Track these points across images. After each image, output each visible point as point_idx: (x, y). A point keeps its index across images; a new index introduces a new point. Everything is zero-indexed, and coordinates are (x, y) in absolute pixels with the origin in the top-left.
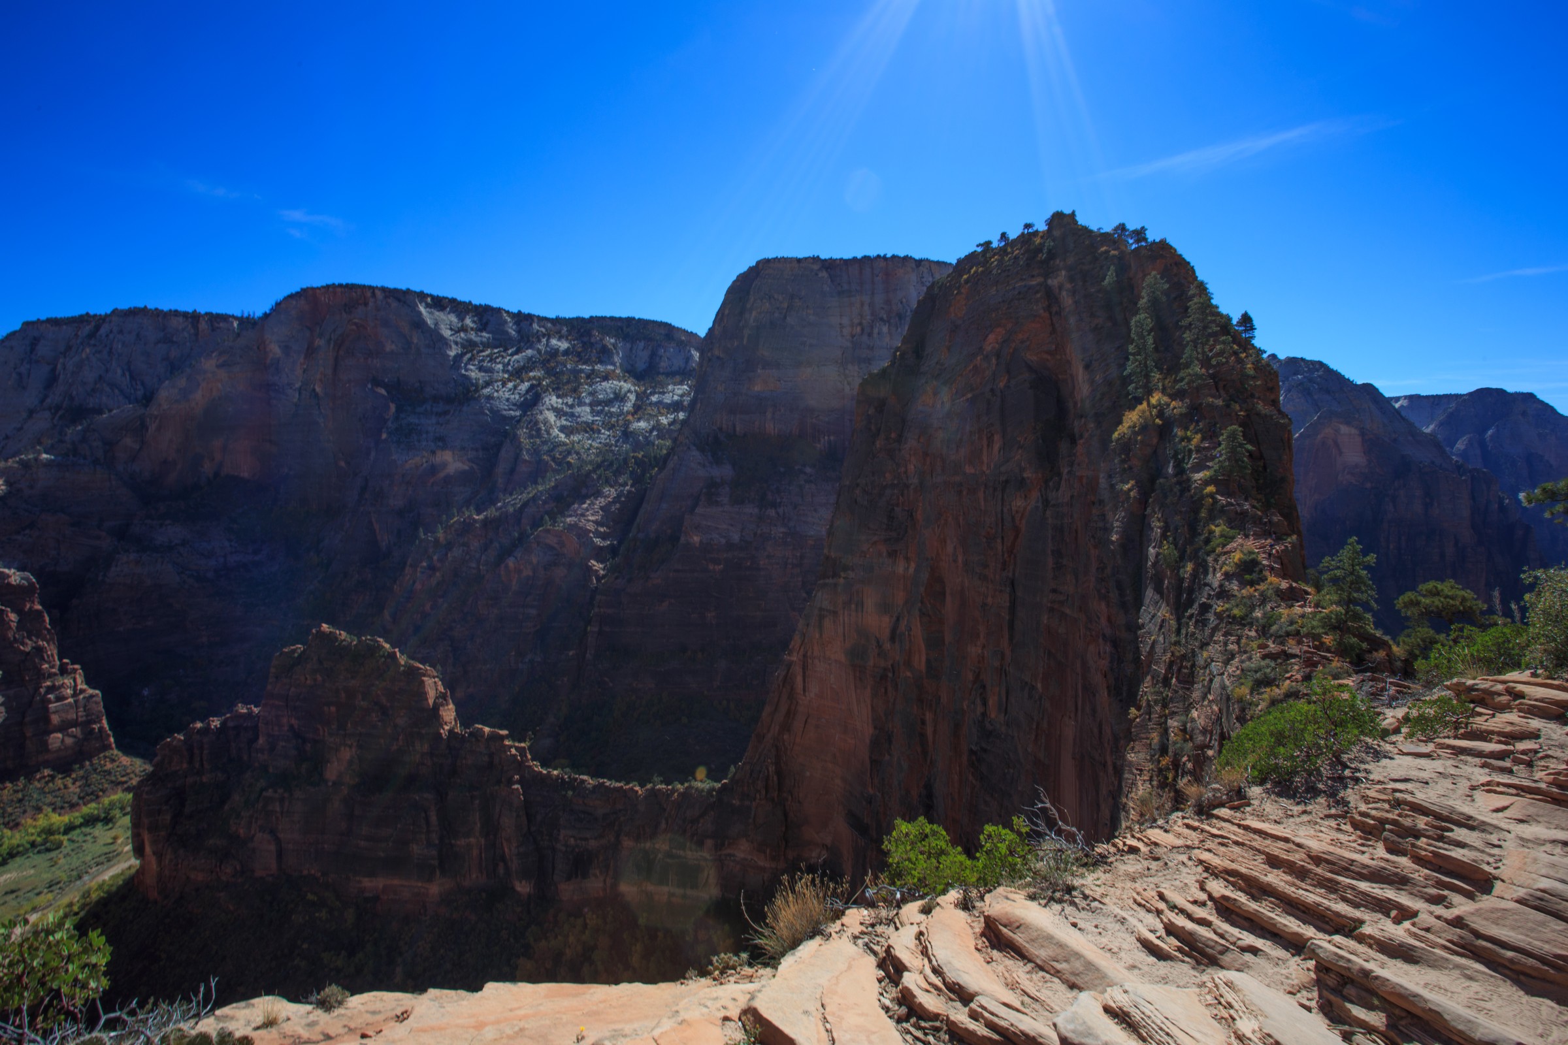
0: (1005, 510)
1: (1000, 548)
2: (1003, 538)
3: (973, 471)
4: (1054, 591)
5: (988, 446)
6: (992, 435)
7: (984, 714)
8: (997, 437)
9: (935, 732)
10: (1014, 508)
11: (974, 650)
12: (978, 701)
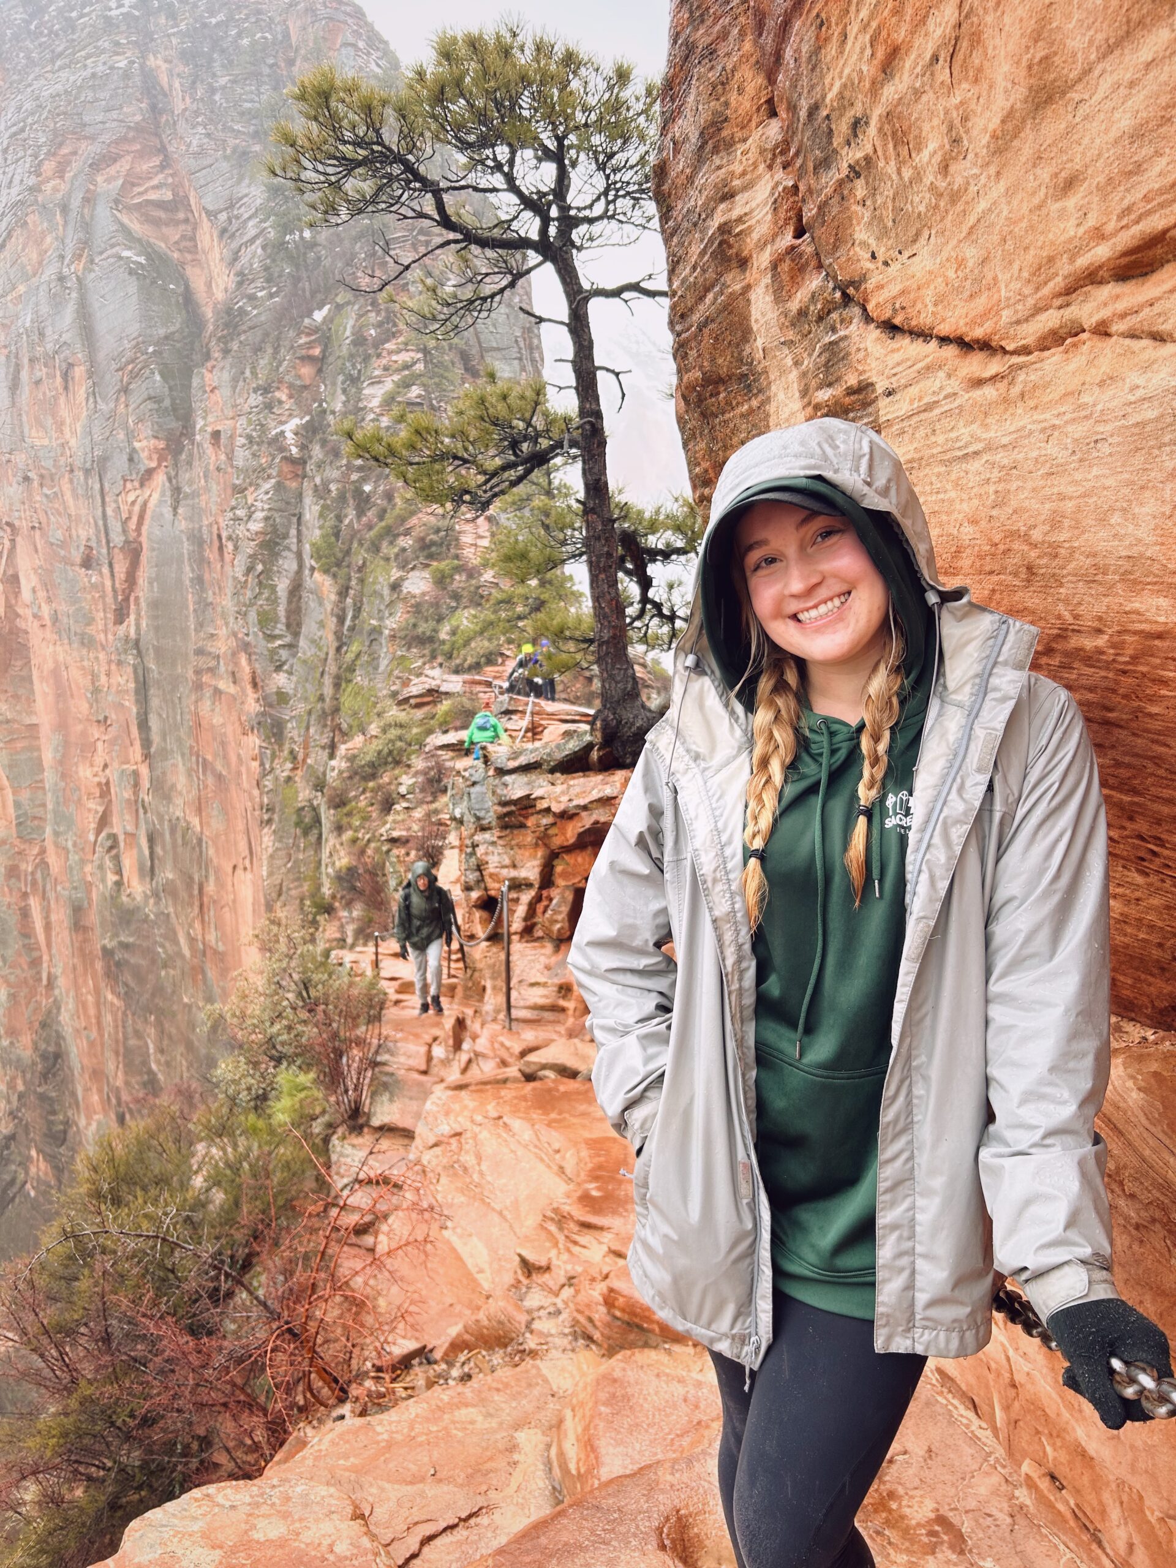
0: (109, 512)
1: (108, 583)
2: (111, 565)
3: (46, 442)
4: (200, 652)
5: (66, 388)
6: (71, 366)
7: (119, 884)
8: (79, 372)
9: (48, 927)
10: (124, 508)
11: (86, 774)
12: (108, 863)
